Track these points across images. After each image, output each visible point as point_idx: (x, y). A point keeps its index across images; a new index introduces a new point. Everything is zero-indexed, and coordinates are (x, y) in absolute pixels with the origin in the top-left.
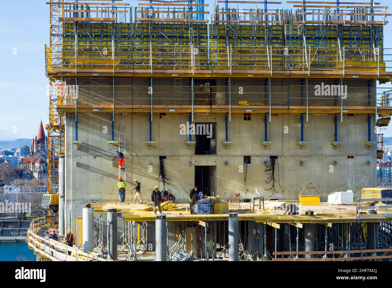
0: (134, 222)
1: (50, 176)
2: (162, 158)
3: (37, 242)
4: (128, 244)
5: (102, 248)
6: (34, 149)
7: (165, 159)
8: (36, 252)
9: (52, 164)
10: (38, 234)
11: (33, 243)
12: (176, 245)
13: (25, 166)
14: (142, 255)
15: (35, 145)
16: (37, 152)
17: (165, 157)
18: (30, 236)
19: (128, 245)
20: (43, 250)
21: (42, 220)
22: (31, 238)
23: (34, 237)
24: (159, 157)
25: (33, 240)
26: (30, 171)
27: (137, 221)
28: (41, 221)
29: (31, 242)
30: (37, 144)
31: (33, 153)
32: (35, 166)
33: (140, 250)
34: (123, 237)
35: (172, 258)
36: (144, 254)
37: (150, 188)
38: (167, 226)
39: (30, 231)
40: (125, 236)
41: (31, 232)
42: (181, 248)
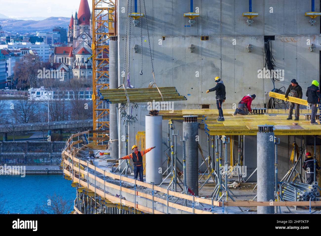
0: (223, 136)
1: (97, 70)
2: (268, 39)
3: (77, 169)
4: (216, 171)
5: (174, 177)
6: (73, 32)
7: (272, 41)
8: (75, 184)
9: (99, 52)
10: (78, 156)
11: (70, 170)
12: (290, 174)
13: (60, 59)
14: (237, 188)
15: (74, 26)
16: (78, 37)
17: (273, 38)
18: (67, 160)
19: (215, 173)
20: (84, 180)
21: (85, 136)
22: (67, 162)
23: (72, 161)
24: (263, 37)
25: (71, 165)
26: (67, 66)
27: (229, 134)
28: (84, 138)
29: (68, 168)
30: (78, 25)
31: (72, 38)
32: (75, 59)
33: (234, 181)
34: (207, 160)
35: (283, 192)
36: (239, 186)
37: (249, 86)
38: (276, 143)
39: (65, 152)
40: (210, 159)
41: (67, 153)
42: (297, 178)
